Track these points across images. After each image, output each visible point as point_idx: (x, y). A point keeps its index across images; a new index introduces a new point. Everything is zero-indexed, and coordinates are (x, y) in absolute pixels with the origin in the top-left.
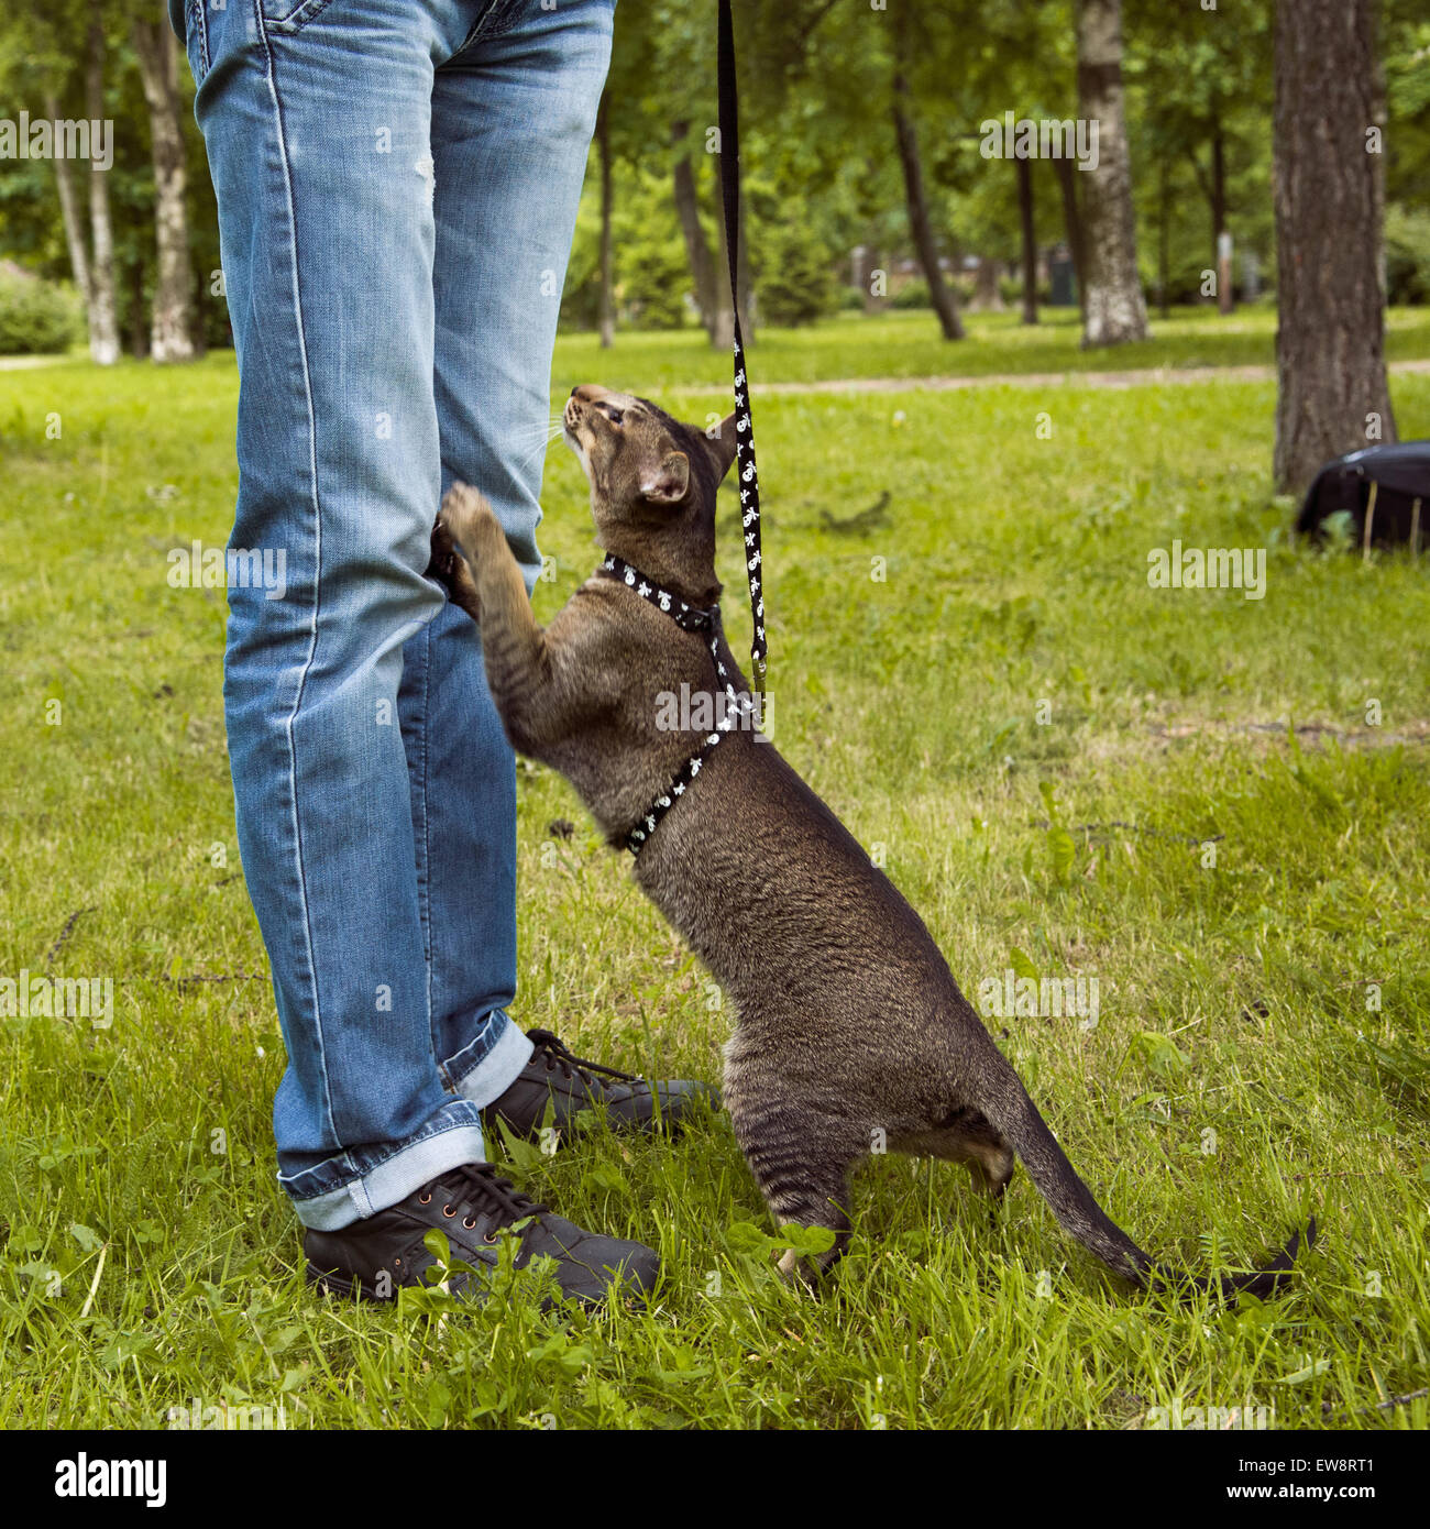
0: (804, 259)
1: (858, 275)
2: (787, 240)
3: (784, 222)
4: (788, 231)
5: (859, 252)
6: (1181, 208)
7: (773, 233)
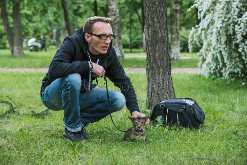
0: (40, 32)
1: (55, 37)
2: (35, 27)
3: (34, 22)
4: (35, 24)
5: (55, 31)
6: (135, 24)
7: (31, 25)
